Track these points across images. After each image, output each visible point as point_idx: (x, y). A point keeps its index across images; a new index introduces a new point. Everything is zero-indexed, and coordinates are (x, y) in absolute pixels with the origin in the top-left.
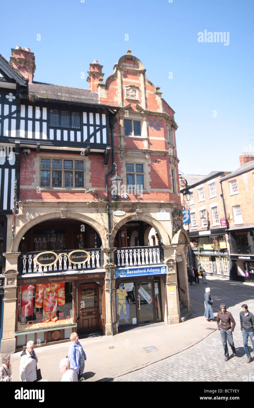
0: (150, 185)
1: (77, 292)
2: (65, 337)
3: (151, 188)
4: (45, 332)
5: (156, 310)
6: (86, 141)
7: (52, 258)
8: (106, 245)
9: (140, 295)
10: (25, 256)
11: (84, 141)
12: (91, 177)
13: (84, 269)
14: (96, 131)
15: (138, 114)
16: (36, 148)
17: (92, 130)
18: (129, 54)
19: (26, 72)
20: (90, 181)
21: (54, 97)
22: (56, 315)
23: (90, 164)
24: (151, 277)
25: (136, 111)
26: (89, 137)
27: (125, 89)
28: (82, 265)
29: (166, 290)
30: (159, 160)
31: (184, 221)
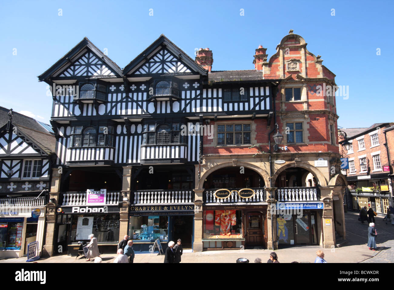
0: (309, 139)
1: (245, 217)
2: (237, 246)
3: (309, 141)
4: (222, 242)
5: (312, 236)
6: (252, 109)
7: (226, 193)
8: (268, 185)
9: (298, 224)
10: (207, 192)
11: (251, 109)
12: (257, 136)
13: (251, 202)
14: (260, 101)
15: (298, 82)
16: (214, 118)
17: (257, 100)
18: (291, 34)
19: (206, 66)
20: (256, 139)
21: (227, 80)
22: (229, 231)
23: (256, 126)
24: (308, 211)
25: (297, 80)
26: (255, 105)
27: (286, 63)
28: (249, 199)
29: (322, 222)
30: (317, 118)
31: (342, 167)
